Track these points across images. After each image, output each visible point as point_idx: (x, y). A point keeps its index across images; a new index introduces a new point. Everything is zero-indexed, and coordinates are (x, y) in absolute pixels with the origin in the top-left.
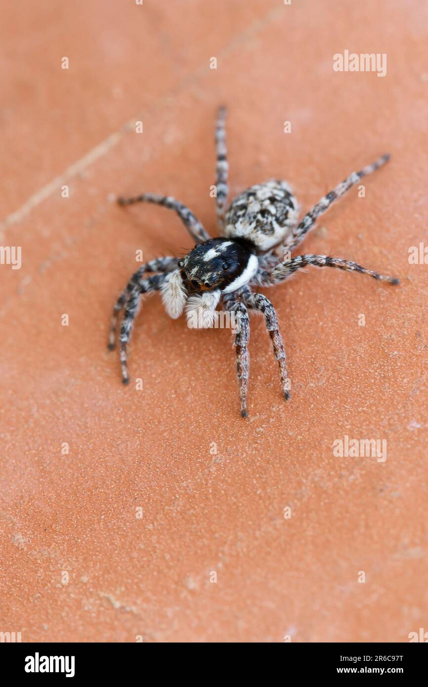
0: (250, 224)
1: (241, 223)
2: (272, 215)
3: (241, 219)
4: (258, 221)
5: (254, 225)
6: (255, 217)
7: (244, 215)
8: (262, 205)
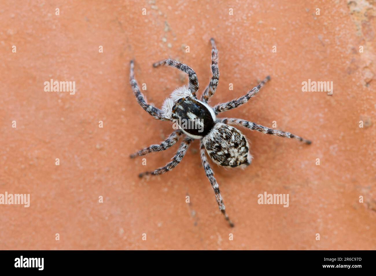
0: (214, 138)
1: (217, 133)
2: (216, 152)
3: (219, 134)
4: (214, 143)
5: (213, 139)
6: (217, 142)
7: (222, 137)
8: (225, 148)
